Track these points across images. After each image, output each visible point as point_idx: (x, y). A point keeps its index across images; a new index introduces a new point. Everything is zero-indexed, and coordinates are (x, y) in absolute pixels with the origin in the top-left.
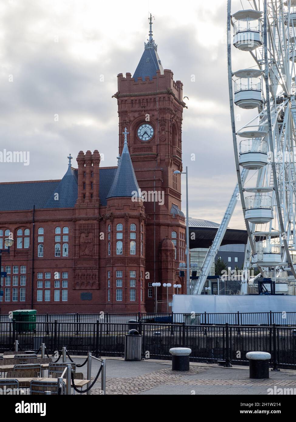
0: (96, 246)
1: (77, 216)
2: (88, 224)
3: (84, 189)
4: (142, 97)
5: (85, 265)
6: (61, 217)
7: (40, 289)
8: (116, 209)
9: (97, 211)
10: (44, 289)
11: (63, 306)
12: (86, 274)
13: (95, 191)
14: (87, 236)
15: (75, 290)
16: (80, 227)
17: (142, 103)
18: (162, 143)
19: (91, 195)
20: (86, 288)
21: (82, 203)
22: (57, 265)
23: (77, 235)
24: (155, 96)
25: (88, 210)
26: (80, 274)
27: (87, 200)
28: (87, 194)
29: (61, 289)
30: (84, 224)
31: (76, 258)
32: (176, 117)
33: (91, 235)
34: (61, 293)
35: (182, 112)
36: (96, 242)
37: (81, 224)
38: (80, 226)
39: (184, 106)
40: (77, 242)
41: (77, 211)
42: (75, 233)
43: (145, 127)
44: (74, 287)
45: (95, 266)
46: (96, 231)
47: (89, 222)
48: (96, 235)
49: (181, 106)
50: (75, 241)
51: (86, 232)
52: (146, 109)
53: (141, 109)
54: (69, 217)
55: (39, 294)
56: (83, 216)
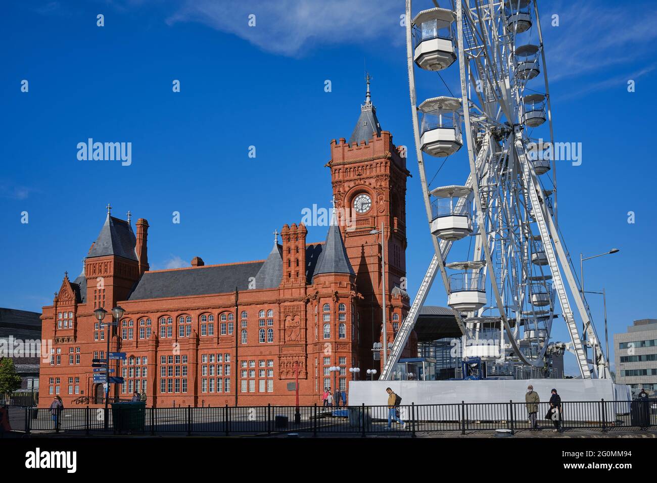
0: (302, 330)
1: (281, 297)
2: (294, 306)
3: (289, 266)
4: (358, 164)
5: (291, 352)
6: (265, 299)
7: (245, 379)
8: (323, 288)
9: (303, 291)
10: (248, 379)
11: (268, 397)
12: (292, 361)
13: (301, 268)
14: (293, 320)
15: (280, 379)
16: (285, 309)
17: (358, 170)
18: (379, 214)
19: (297, 273)
20: (293, 378)
21: (287, 283)
22: (261, 352)
23: (282, 319)
24: (372, 162)
25: (293, 290)
26: (286, 362)
27: (292, 279)
28: (293, 273)
29: (267, 379)
30: (290, 306)
31: (281, 343)
32: (397, 185)
33: (297, 318)
34: (266, 383)
35: (406, 181)
36: (302, 326)
37: (286, 306)
38: (285, 307)
39: (408, 175)
40: (282, 326)
41: (281, 291)
42: (280, 316)
43: (362, 197)
44: (280, 376)
45: (302, 352)
46: (302, 313)
47: (295, 303)
48: (302, 317)
49: (404, 174)
50: (280, 325)
51: (291, 314)
52: (361, 177)
53: (356, 177)
54: (274, 298)
55: (244, 384)
56: (288, 296)
